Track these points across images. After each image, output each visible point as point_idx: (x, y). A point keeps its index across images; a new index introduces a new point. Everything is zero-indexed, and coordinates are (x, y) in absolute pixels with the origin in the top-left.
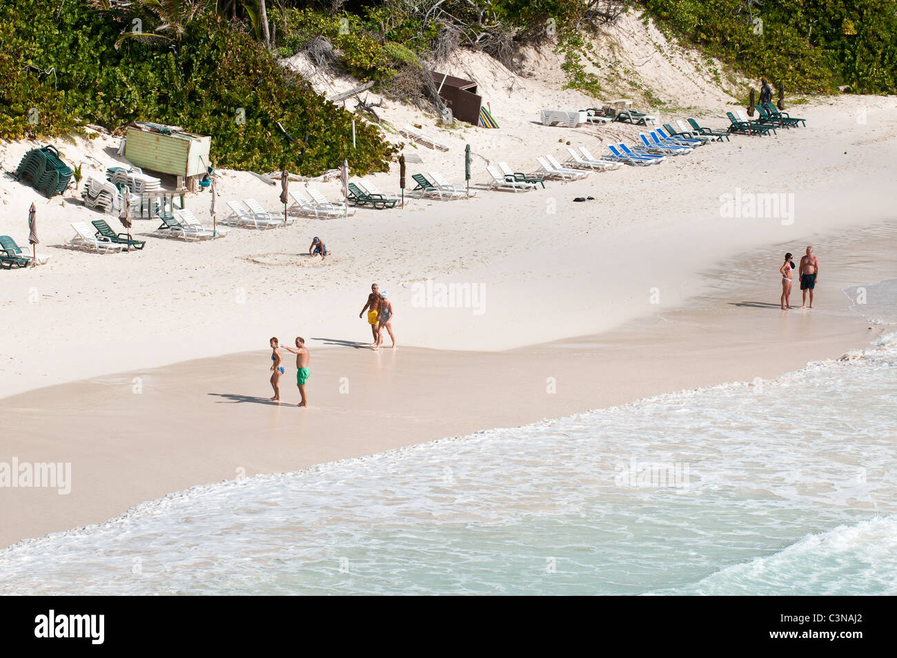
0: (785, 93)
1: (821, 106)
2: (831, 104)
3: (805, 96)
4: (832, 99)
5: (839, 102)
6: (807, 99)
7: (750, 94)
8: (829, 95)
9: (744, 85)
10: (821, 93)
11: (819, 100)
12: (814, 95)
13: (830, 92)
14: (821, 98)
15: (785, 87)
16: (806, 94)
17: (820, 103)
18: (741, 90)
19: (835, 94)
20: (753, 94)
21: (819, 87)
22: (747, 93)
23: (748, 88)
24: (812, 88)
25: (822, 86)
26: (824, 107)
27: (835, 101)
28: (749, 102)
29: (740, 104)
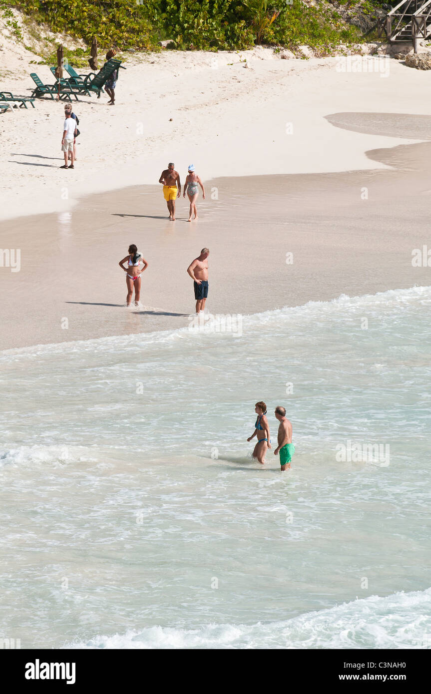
0: (98, 49)
1: (141, 65)
2: (153, 63)
3: (122, 53)
4: (153, 56)
5: (162, 60)
6: (124, 57)
7: (58, 50)
8: (150, 52)
9: (50, 41)
10: (140, 49)
11: (138, 58)
12: (131, 52)
13: (150, 48)
14: (140, 55)
15: (98, 42)
16: (123, 51)
17: (140, 61)
18: (47, 46)
19: (157, 51)
20: (62, 52)
21: (138, 42)
22: (53, 50)
23: (55, 44)
24: (130, 43)
25: (141, 41)
26: (145, 66)
27: (156, 59)
28: (56, 61)
29: (45, 64)
